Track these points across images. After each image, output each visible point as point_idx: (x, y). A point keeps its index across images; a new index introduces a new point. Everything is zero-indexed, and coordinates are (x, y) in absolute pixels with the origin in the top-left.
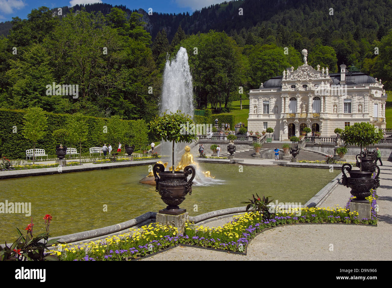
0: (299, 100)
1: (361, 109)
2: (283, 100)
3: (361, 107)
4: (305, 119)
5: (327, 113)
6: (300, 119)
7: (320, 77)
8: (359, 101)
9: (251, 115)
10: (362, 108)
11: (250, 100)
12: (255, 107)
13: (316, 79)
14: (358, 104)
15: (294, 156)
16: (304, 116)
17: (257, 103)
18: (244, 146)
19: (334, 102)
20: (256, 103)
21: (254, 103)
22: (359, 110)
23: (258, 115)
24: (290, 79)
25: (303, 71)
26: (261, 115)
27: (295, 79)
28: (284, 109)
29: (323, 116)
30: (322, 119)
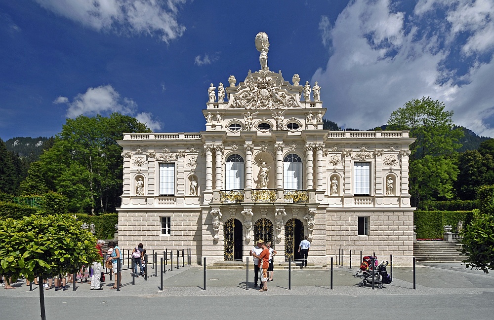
0: (250, 158)
1: (391, 185)
2: (209, 158)
3: (392, 181)
4: (271, 207)
5: (320, 193)
6: (256, 207)
7: (300, 104)
8: (388, 167)
9: (128, 197)
10: (394, 183)
11: (125, 159)
12: (137, 178)
13: (292, 108)
14: (385, 174)
16: (265, 197)
17: (143, 168)
19: (333, 167)
20: (140, 168)
21: (136, 168)
23: (146, 197)
24: (227, 107)
25: (260, 86)
26: (153, 197)
27: (240, 107)
28: (214, 181)
29: (318, 200)
30: (316, 206)
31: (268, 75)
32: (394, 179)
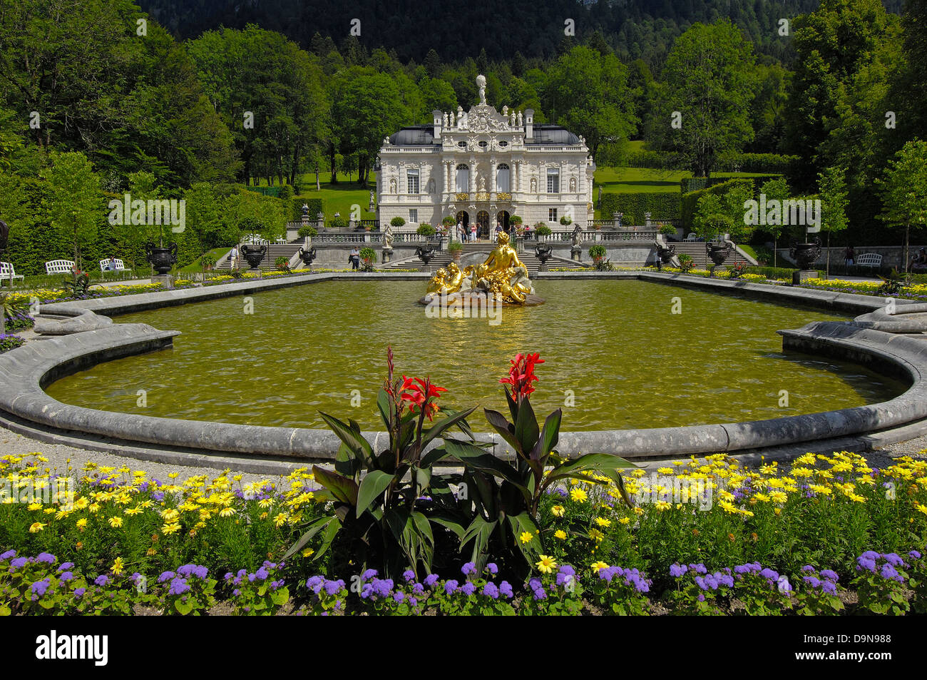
0: (474, 168)
1: (573, 186)
2: (446, 169)
4: (487, 203)
5: (522, 193)
6: (478, 204)
7: (508, 128)
8: (571, 173)
9: (386, 195)
10: (575, 184)
11: (383, 167)
12: (392, 181)
13: (502, 131)
14: (570, 177)
15: (543, 262)
16: (483, 198)
17: (395, 173)
18: (405, 251)
19: (531, 173)
20: (394, 173)
21: (390, 174)
22: (571, 188)
23: (399, 196)
24: (456, 130)
25: (480, 115)
26: (404, 195)
27: (465, 130)
28: (449, 186)
29: (519, 199)
30: (516, 202)
31: (485, 107)
32: (575, 181)
